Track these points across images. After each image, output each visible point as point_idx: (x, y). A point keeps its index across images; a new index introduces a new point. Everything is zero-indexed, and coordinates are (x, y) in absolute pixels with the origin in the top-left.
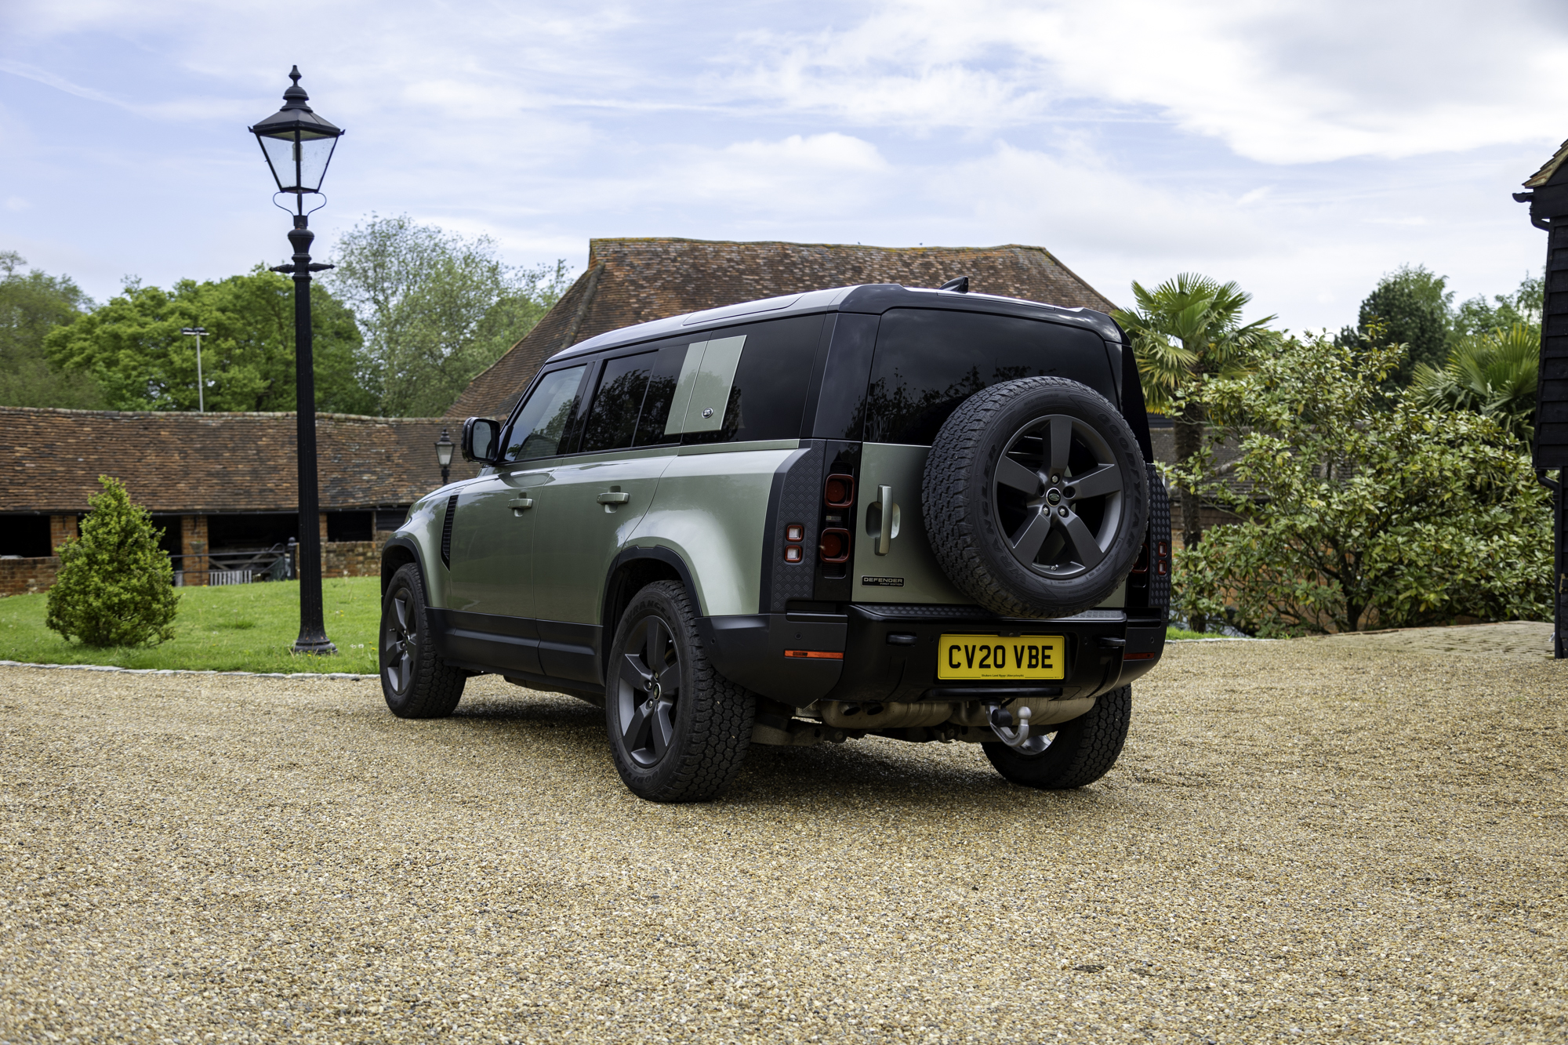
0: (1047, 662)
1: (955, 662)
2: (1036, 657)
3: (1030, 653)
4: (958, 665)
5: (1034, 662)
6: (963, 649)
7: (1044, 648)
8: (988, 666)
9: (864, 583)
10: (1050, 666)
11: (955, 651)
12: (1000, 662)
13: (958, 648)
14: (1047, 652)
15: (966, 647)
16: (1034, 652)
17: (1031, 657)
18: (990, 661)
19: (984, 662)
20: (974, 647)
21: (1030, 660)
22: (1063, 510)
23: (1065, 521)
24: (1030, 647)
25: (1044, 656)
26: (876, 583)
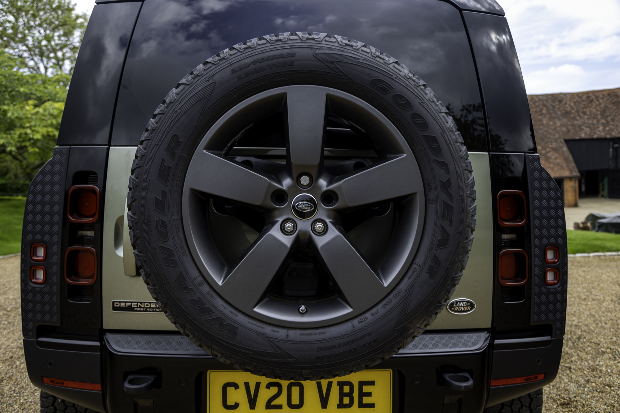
0: (366, 400)
1: (230, 402)
2: (350, 395)
3: (341, 390)
4: (236, 406)
5: (346, 400)
6: (242, 389)
7: (362, 384)
8: (280, 407)
9: (115, 309)
10: (372, 406)
11: (230, 390)
12: (295, 400)
13: (236, 386)
14: (366, 389)
15: (247, 385)
16: (346, 389)
17: (342, 395)
18: (282, 400)
19: (273, 403)
20: (258, 385)
21: (341, 400)
22: (319, 226)
23: (321, 242)
24: (341, 385)
25: (362, 394)
26: (130, 309)
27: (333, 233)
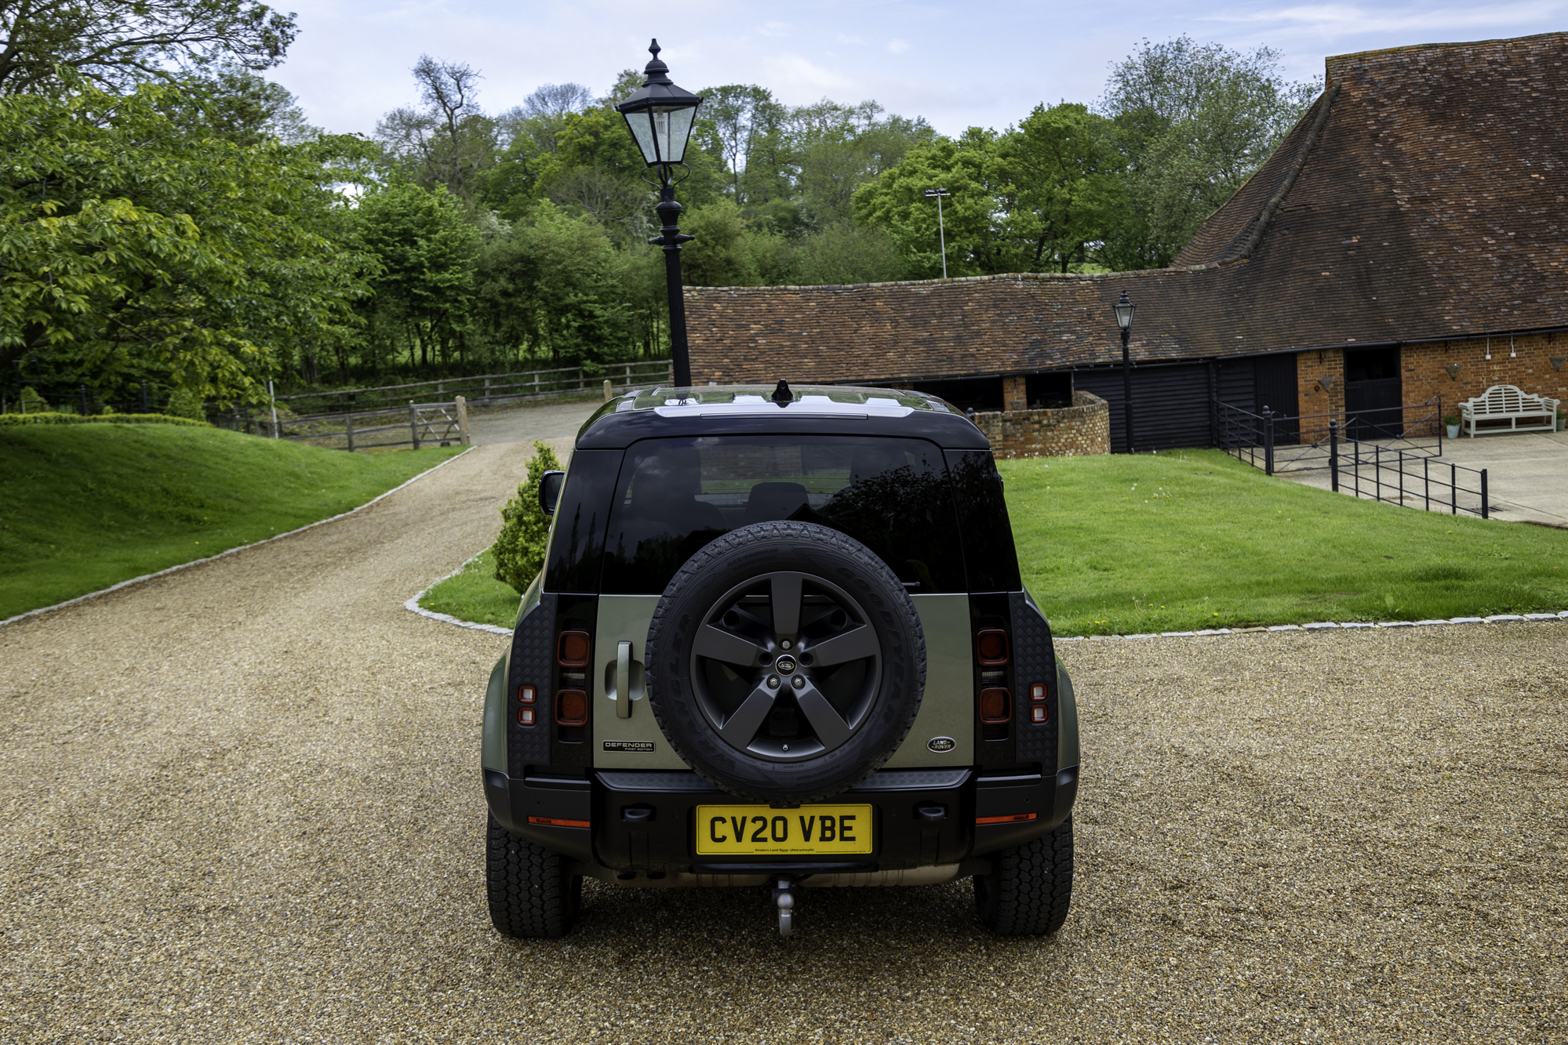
0: (847, 834)
1: (718, 835)
2: (832, 828)
3: (823, 824)
4: (724, 839)
5: (828, 834)
6: (729, 821)
7: (842, 818)
8: (765, 840)
9: (606, 749)
10: (853, 839)
11: (718, 824)
12: (780, 834)
13: (724, 820)
14: (847, 823)
15: (734, 819)
16: (828, 823)
17: (824, 829)
18: (767, 833)
19: (758, 836)
20: (744, 819)
21: (823, 833)
22: (798, 680)
23: (799, 694)
24: (823, 819)
25: (843, 828)
26: (621, 748)
27: (809, 687)
